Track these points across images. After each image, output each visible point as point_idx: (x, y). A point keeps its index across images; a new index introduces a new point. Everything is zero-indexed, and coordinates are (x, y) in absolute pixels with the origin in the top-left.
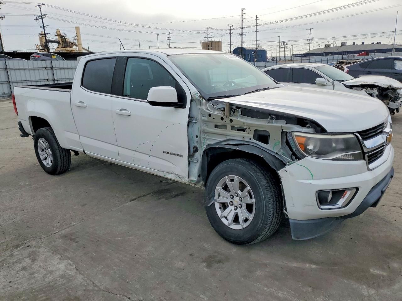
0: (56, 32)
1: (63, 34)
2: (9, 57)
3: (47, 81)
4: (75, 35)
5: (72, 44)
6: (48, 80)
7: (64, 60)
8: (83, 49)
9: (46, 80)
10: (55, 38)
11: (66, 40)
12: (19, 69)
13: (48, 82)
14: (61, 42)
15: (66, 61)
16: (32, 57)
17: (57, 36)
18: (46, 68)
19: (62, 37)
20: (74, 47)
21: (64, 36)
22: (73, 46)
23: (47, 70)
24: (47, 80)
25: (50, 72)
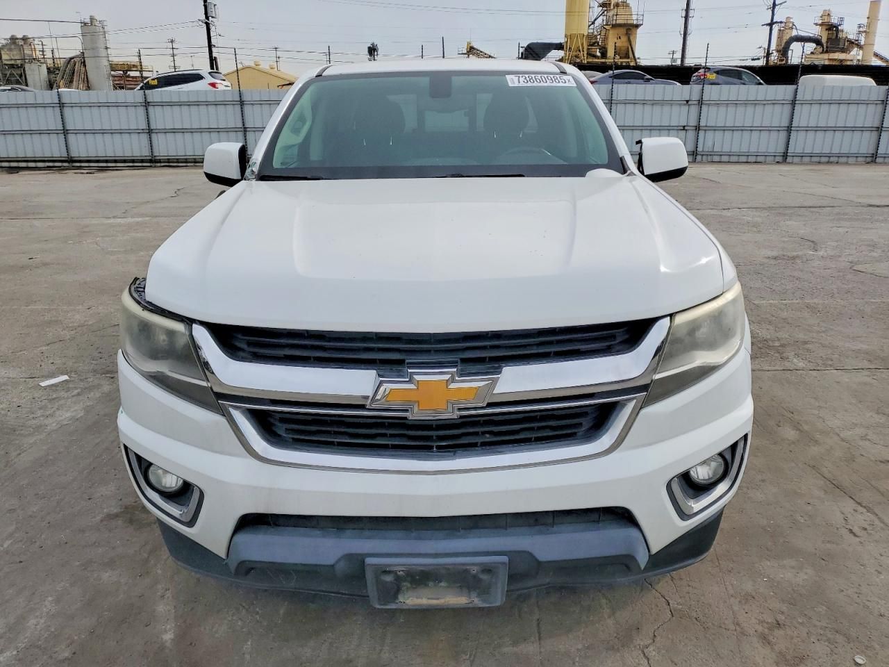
0: (821, 17)
1: (834, 20)
2: (649, 77)
3: (684, 129)
4: (865, 21)
5: (853, 43)
6: (686, 128)
7: (760, 84)
8: (876, 55)
9: (682, 128)
10: (815, 31)
11: (840, 35)
12: (634, 102)
13: (685, 131)
14: (824, 40)
15: (765, 87)
16: (695, 78)
17: (820, 25)
18: (687, 101)
19: (832, 28)
20: (855, 51)
21: (835, 27)
22: (853, 48)
23: (689, 105)
24: (684, 127)
25: (694, 110)
